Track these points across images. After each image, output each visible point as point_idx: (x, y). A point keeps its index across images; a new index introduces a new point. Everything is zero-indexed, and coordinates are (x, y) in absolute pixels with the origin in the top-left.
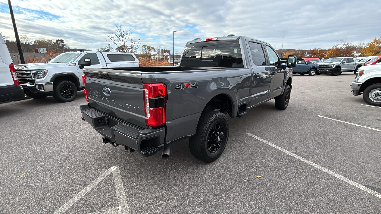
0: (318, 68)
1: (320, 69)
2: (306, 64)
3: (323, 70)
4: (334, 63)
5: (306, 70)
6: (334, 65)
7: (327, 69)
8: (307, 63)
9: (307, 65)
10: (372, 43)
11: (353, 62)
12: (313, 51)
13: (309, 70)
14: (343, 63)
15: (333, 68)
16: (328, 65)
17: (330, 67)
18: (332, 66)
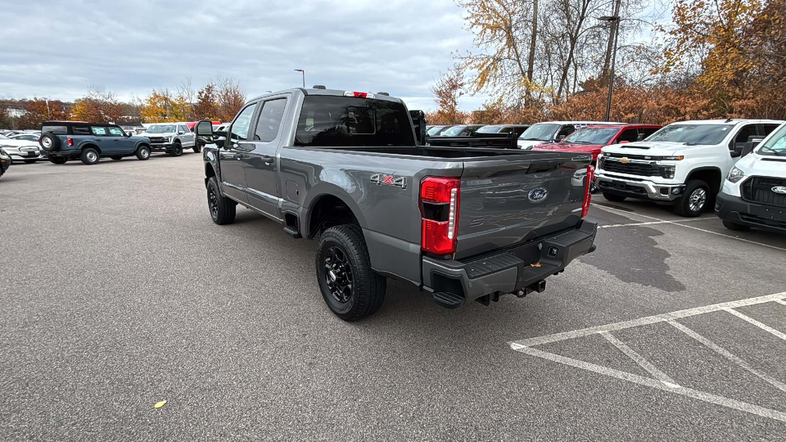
1: (152, 146)
2: (126, 136)
4: (168, 134)
5: (132, 149)
6: (171, 137)
7: (163, 146)
8: (128, 134)
9: (129, 138)
13: (136, 148)
14: (180, 134)
15: (171, 143)
16: (162, 137)
17: (166, 142)
18: (169, 138)
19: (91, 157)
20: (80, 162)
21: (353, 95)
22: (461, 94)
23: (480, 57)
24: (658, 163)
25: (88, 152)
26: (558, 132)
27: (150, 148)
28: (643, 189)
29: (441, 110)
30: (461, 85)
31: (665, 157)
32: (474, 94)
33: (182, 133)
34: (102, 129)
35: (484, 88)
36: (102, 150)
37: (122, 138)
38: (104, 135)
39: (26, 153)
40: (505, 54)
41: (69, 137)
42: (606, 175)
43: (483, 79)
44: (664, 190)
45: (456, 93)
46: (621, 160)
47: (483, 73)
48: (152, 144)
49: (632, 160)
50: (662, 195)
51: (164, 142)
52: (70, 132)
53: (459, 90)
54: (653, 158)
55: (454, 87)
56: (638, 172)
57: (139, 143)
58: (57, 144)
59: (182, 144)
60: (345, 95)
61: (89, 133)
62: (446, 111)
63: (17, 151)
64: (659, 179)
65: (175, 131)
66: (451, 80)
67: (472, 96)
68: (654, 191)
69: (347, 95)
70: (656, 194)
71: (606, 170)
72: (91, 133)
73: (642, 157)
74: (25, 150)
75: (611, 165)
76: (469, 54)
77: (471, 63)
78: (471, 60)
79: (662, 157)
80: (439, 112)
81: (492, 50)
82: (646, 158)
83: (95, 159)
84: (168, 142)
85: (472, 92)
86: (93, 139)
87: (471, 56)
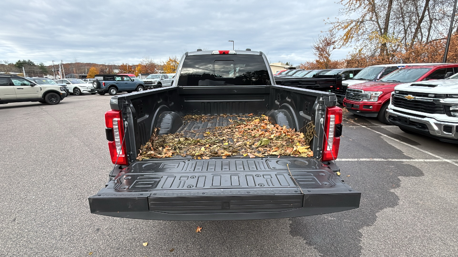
0: (144, 85)
1: (145, 86)
2: (131, 81)
3: (148, 86)
4: (155, 80)
5: (135, 87)
6: (156, 81)
7: (152, 86)
8: (133, 80)
9: (133, 82)
10: (168, 61)
11: (168, 78)
12: (122, 66)
13: (136, 87)
14: (162, 79)
15: (156, 84)
16: (151, 81)
17: (154, 84)
18: (155, 82)
19: (113, 92)
20: (108, 94)
21: (219, 53)
22: (334, 48)
23: (346, 21)
24: (442, 101)
25: (111, 89)
26: (381, 73)
27: (144, 87)
28: (425, 126)
29: (318, 60)
30: (334, 42)
31: (450, 95)
32: (340, 47)
33: (163, 79)
34: (120, 78)
35: (348, 43)
36: (119, 88)
37: (130, 82)
38: (120, 81)
39: (90, 90)
40: (368, 17)
41: (104, 82)
42: (394, 110)
43: (348, 37)
44: (448, 128)
45: (330, 49)
46: (407, 97)
47: (348, 33)
48: (145, 85)
49: (417, 97)
50: (445, 133)
51: (152, 84)
52: (104, 80)
53: (332, 46)
54: (437, 96)
55: (328, 44)
56: (422, 108)
57: (138, 85)
58: (99, 85)
59: (163, 85)
60: (213, 53)
61: (113, 80)
62: (322, 61)
63: (86, 89)
64: (443, 117)
65: (159, 78)
66: (326, 40)
67: (339, 48)
68: (436, 128)
69: (214, 53)
70: (437, 131)
71: (395, 106)
72: (114, 80)
73: (426, 95)
74: (90, 88)
75: (400, 102)
76: (337, 20)
77: (338, 26)
78: (339, 24)
79: (447, 95)
80: (317, 61)
81: (356, 15)
82: (430, 95)
83: (115, 93)
84: (154, 83)
85: (339, 46)
86: (115, 83)
87: (339, 22)
